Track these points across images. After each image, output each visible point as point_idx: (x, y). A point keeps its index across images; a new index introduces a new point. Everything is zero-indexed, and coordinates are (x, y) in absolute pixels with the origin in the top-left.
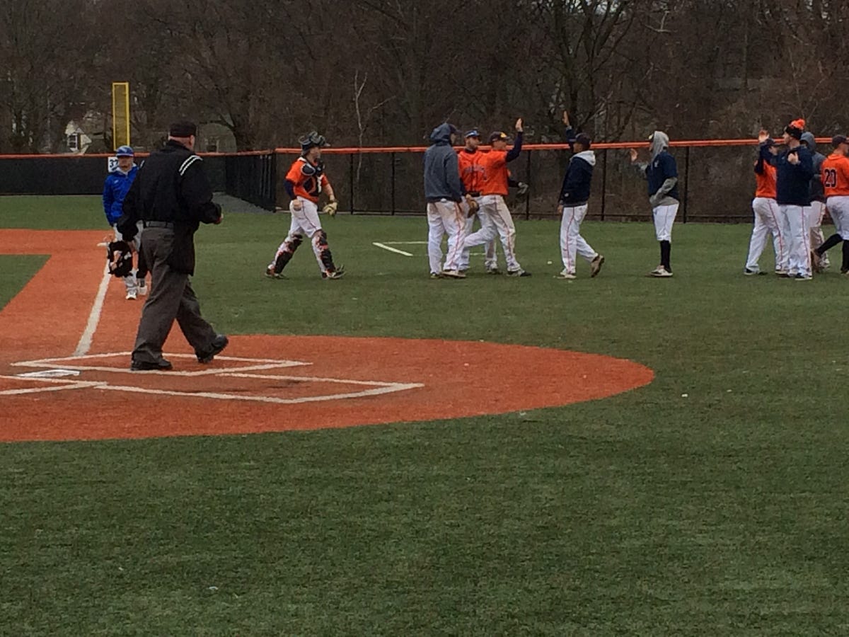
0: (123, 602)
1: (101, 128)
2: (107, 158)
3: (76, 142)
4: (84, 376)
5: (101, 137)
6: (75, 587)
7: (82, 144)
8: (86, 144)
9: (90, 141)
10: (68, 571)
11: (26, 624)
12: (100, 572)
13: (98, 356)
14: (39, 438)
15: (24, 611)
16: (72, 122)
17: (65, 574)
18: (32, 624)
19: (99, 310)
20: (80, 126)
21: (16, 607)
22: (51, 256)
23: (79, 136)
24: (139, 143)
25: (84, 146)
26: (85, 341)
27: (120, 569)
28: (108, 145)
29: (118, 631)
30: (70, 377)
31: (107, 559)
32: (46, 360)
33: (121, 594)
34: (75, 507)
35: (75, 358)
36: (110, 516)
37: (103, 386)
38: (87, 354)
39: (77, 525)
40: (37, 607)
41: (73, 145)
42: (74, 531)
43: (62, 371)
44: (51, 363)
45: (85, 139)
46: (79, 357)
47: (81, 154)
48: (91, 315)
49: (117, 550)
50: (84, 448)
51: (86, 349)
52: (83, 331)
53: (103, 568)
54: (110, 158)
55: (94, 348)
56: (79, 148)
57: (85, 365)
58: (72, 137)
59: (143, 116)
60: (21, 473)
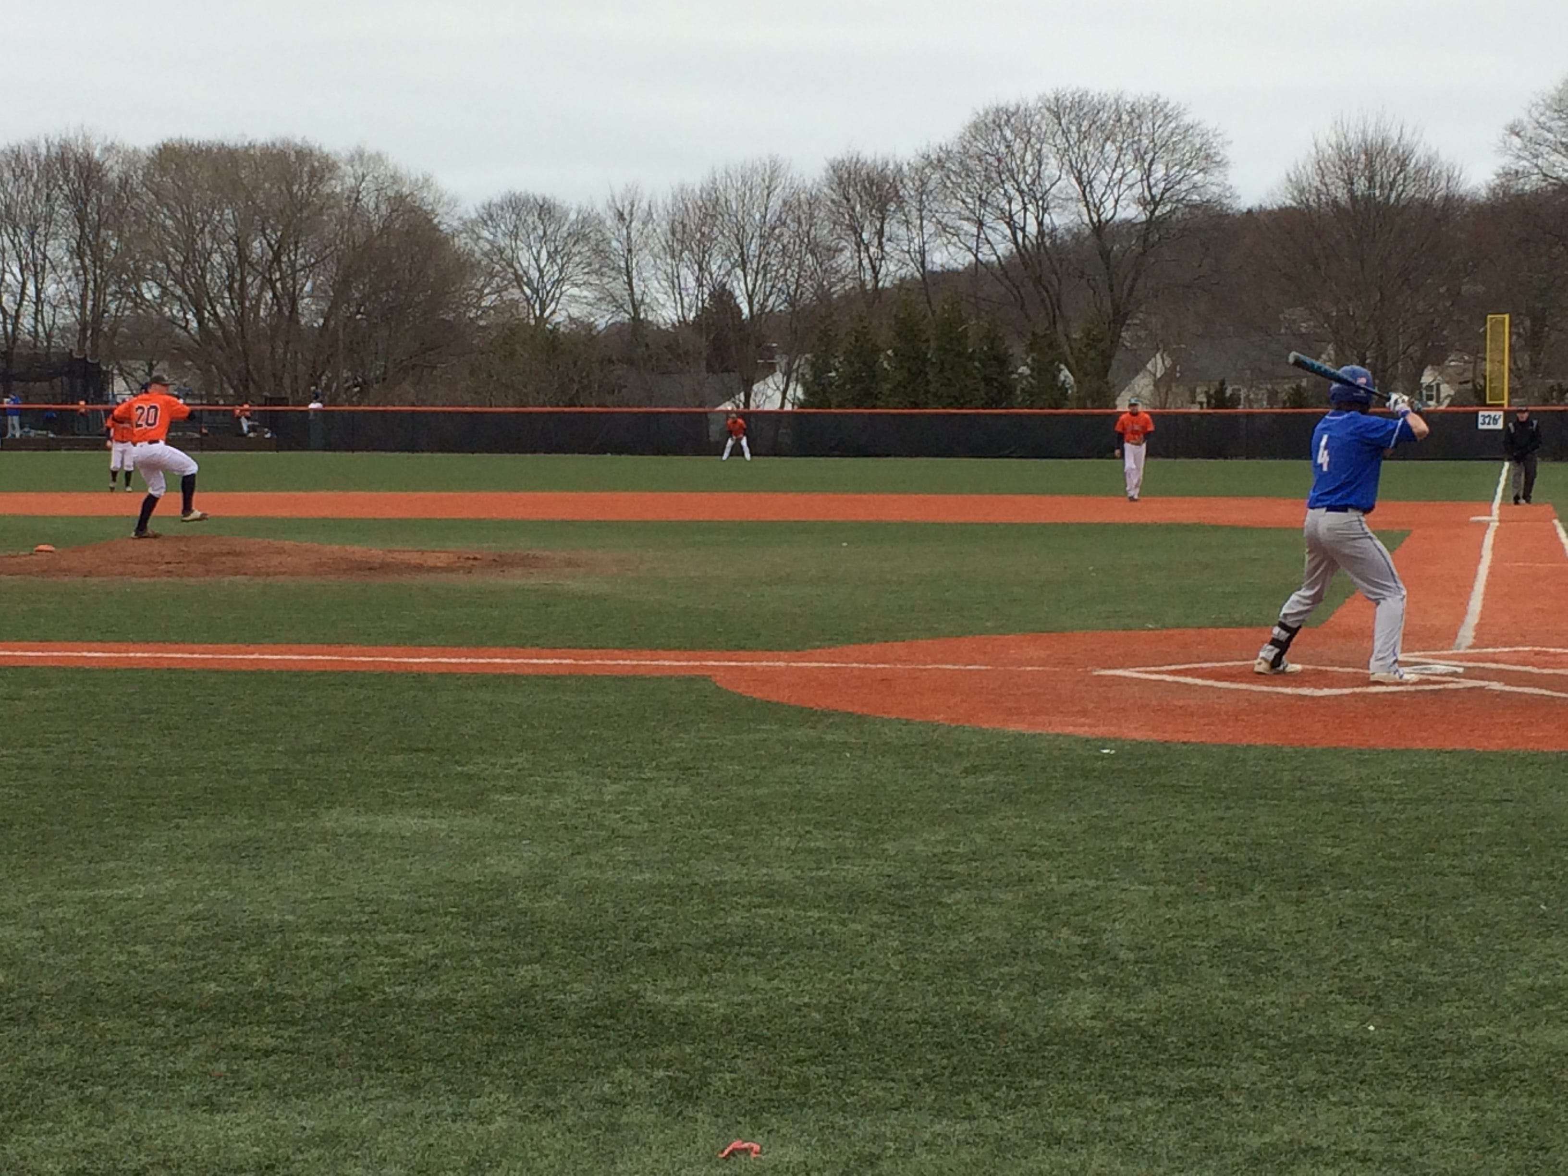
0: (1549, 947)
1: (1469, 375)
2: (1476, 413)
3: (1434, 393)
4: (1469, 674)
5: (1469, 386)
6: (1483, 926)
7: (1443, 395)
8: (1449, 396)
9: (1452, 393)
10: (1474, 906)
11: (1423, 966)
12: (1515, 909)
13: (1485, 650)
14: (1419, 745)
15: (1419, 949)
16: (1429, 367)
17: (1469, 909)
18: (1432, 965)
19: (1481, 597)
20: (1440, 374)
21: (1409, 945)
22: (1411, 531)
23: (1438, 385)
24: (1520, 393)
25: (1446, 397)
26: (1467, 634)
27: (1543, 907)
28: (1480, 397)
29: (1547, 982)
30: (1454, 674)
31: (1523, 894)
32: (1417, 653)
33: (1546, 938)
34: (1475, 830)
35: (1455, 651)
36: (1523, 843)
37: (1496, 686)
38: (1470, 647)
39: (1479, 852)
40: (1436, 947)
41: (1430, 398)
42: (1476, 858)
43: (1441, 667)
44: (1425, 657)
45: (1446, 390)
46: (1461, 651)
47: (1442, 408)
48: (1471, 603)
49: (1535, 883)
50: (1480, 760)
51: (1470, 641)
52: (1462, 622)
53: (1519, 905)
54: (1481, 413)
55: (1480, 640)
56: (1438, 401)
57: (1469, 661)
58: (1429, 387)
59: (1525, 360)
60: (1400, 786)
